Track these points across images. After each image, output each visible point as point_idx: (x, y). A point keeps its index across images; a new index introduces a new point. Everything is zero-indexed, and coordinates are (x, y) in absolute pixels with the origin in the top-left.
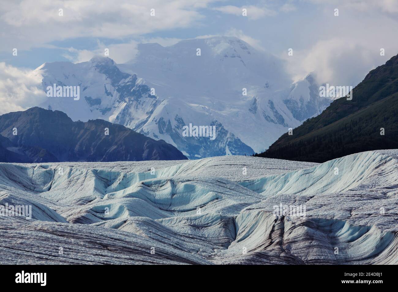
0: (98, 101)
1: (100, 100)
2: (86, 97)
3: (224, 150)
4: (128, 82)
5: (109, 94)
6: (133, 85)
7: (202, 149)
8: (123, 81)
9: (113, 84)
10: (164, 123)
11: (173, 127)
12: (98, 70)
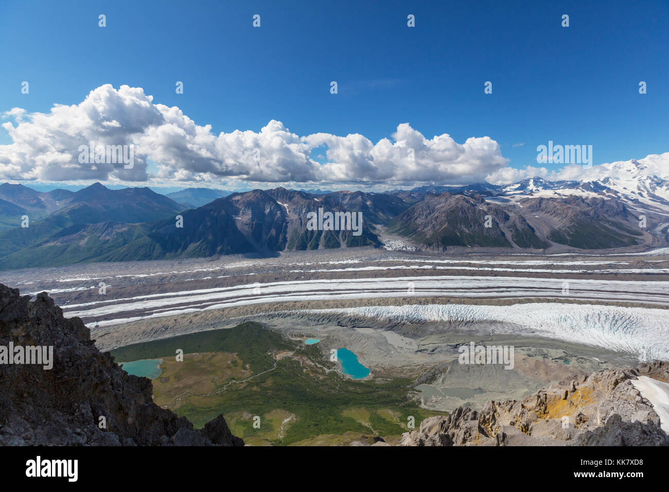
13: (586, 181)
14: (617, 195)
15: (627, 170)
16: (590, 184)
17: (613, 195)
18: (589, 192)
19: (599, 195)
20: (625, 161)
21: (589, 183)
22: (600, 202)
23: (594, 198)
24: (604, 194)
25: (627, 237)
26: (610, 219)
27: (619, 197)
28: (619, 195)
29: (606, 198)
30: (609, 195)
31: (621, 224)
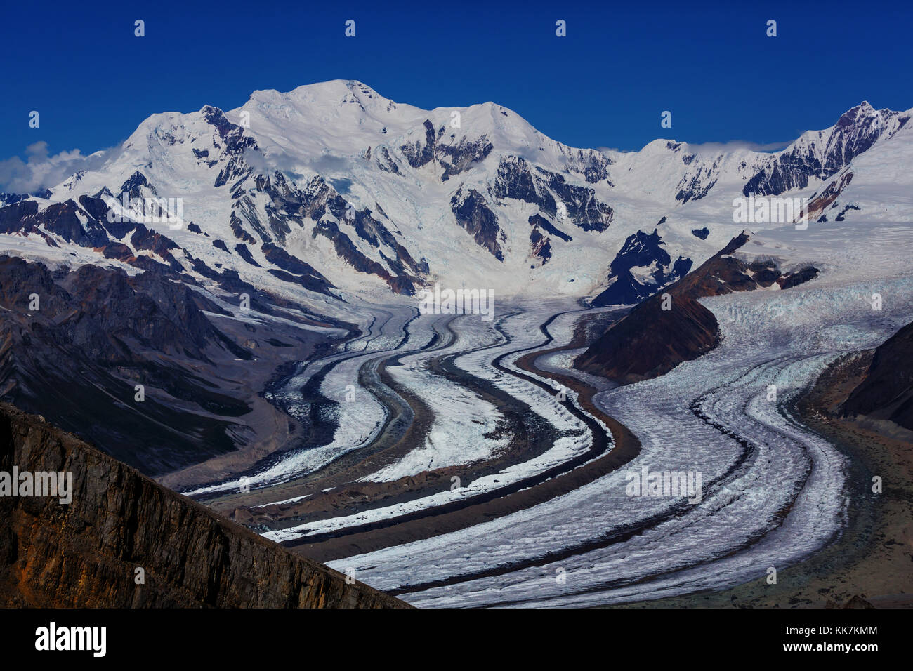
0: (205, 153)
1: (207, 152)
2: (193, 149)
3: (324, 208)
4: (236, 133)
5: (216, 145)
6: (240, 137)
7: (302, 207)
8: (231, 132)
9: (222, 136)
10: (263, 180)
11: (272, 184)
12: (207, 120)
13: (60, 195)
14: (169, 257)
15: (196, 151)
16: (76, 207)
17: (158, 259)
18: (72, 247)
19: (107, 257)
20: (184, 113)
21: (70, 202)
22: (110, 286)
23: (88, 270)
24: (124, 254)
25: (200, 421)
26: (149, 355)
27: (177, 266)
28: (177, 254)
29: (132, 271)
30: (141, 258)
31: (182, 371)
